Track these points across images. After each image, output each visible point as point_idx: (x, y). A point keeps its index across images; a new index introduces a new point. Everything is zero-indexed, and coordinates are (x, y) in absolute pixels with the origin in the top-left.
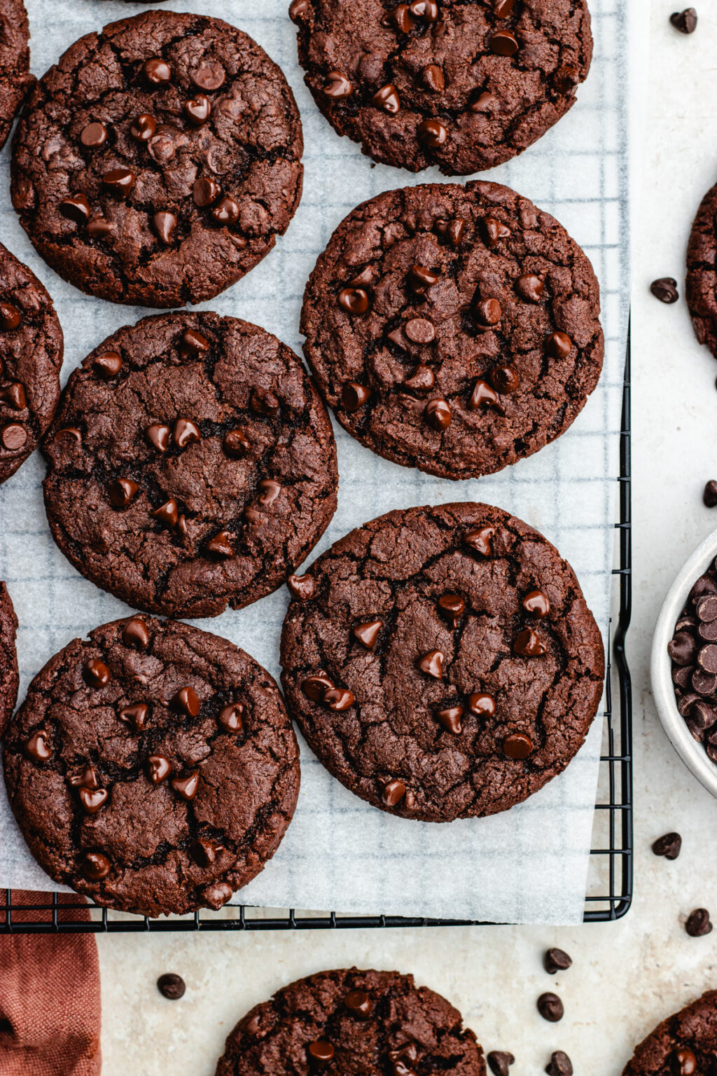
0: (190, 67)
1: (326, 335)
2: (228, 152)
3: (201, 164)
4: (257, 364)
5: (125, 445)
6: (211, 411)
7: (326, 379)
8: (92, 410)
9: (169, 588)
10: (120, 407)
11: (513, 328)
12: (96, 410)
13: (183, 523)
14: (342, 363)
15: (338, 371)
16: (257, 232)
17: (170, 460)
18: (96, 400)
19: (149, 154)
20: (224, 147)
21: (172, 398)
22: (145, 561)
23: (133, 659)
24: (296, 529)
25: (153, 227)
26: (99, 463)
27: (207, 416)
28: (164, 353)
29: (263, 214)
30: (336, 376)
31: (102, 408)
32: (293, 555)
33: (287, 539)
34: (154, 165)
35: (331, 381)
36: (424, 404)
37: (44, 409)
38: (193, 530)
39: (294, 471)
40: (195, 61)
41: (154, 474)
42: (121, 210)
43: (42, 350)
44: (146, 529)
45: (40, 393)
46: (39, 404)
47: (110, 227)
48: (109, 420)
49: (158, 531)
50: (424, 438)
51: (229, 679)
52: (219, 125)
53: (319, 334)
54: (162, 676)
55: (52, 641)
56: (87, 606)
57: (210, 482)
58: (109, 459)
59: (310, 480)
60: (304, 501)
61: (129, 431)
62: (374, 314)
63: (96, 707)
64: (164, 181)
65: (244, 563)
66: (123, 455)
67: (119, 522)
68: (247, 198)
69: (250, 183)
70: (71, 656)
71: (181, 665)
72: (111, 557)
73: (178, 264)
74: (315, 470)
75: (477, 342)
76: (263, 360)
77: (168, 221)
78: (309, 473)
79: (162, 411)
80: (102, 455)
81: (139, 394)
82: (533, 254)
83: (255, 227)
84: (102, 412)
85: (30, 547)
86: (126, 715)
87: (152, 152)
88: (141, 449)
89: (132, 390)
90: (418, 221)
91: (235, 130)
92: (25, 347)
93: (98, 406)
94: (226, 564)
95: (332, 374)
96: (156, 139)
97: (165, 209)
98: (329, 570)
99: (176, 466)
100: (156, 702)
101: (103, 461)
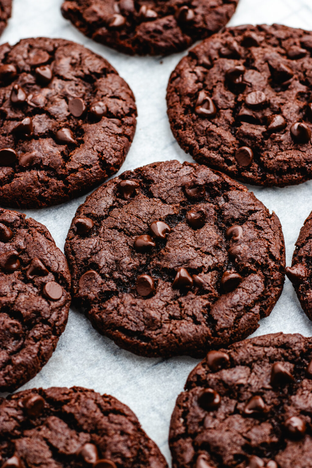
0: (25, 59)
1: (202, 139)
2: (77, 85)
3: (65, 97)
4: (175, 175)
5: (127, 260)
6: (167, 210)
7: (221, 158)
8: (92, 254)
9: (217, 321)
10: (109, 241)
11: (304, 73)
12: (95, 252)
13: (198, 277)
14: (224, 142)
15: (225, 149)
16: (122, 113)
17: (162, 251)
18: (91, 247)
19: (31, 106)
20: (73, 83)
21: (138, 217)
22: (190, 313)
23: (226, 375)
24: (268, 240)
25: (59, 141)
26: (118, 282)
27: (166, 214)
28: (114, 202)
29: (120, 102)
30: (226, 153)
31: (98, 248)
32: (278, 256)
33: (268, 248)
34: (39, 110)
35: (225, 158)
36: (289, 134)
37: (61, 266)
38: (206, 279)
39: (241, 212)
40: (25, 56)
41: (157, 264)
42: (35, 144)
43: (38, 234)
44: (176, 298)
45: (52, 258)
46: (57, 265)
47: (34, 154)
48: (107, 251)
49: (184, 293)
50: (303, 152)
51: (296, 348)
52: (62, 73)
53: (198, 141)
54: (253, 374)
55: (162, 415)
56: (170, 380)
57: (196, 246)
58: (123, 275)
59: (255, 211)
60: (260, 223)
61: (124, 250)
62: (222, 111)
63: (224, 420)
64: (50, 116)
65: (252, 278)
66: (130, 266)
67: (157, 302)
68: (104, 98)
69: (101, 91)
70: (184, 402)
71: (259, 360)
72: (166, 326)
73: (90, 149)
74: (253, 205)
75: (291, 89)
76: (176, 171)
77: (67, 134)
78: (252, 208)
79: (137, 228)
80: (116, 275)
81: (116, 228)
82: (284, 40)
83: (120, 110)
84: (100, 250)
85: (107, 368)
86: (250, 409)
87: (32, 104)
88: (139, 257)
89: (110, 228)
90: (210, 57)
91: (74, 73)
92: (25, 240)
93: (95, 249)
94: (242, 285)
95: (222, 153)
96: (30, 97)
97: (60, 128)
98: (306, 253)
99: (169, 251)
100: (261, 390)
101: (119, 278)
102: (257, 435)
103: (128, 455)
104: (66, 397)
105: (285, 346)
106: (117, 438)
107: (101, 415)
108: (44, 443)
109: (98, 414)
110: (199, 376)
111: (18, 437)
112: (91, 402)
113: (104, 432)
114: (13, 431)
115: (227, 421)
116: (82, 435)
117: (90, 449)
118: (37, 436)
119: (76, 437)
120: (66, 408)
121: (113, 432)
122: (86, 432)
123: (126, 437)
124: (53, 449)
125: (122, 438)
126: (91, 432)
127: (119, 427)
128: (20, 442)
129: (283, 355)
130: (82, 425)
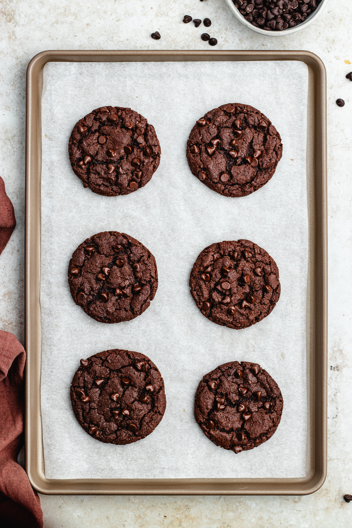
1: (197, 287)
11: (254, 284)
14: (203, 296)
23: (250, 376)
30: (201, 300)
35: (199, 301)
36: (228, 307)
50: (228, 317)
54: (255, 384)
62: (212, 281)
67: (109, 304)
75: (243, 288)
82: (259, 261)
86: (241, 389)
90: (224, 253)
100: (250, 390)
102: (232, 396)
103: (264, 166)
104: (272, 134)
105: (272, 390)
106: (267, 159)
107: (273, 149)
108: (252, 137)
109: (272, 148)
110: (245, 366)
111: (249, 127)
112: (275, 143)
113: (267, 153)
114: (250, 125)
115: (233, 384)
116: (263, 147)
117: (259, 153)
118: (253, 134)
119: (261, 146)
120: (268, 137)
121: (269, 157)
122: (264, 147)
123: (269, 162)
124: (252, 142)
125: (268, 161)
126: (265, 149)
127: (272, 157)
128: (248, 130)
129: (268, 391)
130: (266, 145)
